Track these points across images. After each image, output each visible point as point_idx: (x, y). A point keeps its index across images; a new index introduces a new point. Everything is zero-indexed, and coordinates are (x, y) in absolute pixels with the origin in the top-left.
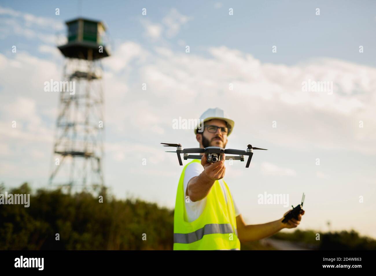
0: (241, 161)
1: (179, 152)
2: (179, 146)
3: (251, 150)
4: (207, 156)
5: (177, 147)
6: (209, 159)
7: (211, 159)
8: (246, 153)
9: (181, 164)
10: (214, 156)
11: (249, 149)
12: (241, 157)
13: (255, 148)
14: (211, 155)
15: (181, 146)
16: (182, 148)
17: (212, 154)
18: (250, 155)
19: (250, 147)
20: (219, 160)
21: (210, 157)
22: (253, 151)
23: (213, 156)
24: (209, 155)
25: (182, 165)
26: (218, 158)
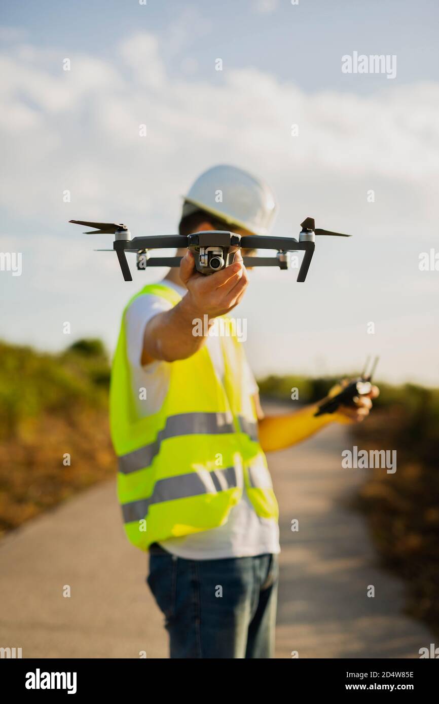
0: (281, 269)
1: (120, 247)
2: (120, 229)
3: (311, 236)
4: (195, 255)
5: (116, 233)
6: (201, 264)
7: (206, 262)
8: (297, 243)
9: (128, 277)
10: (215, 253)
11: (304, 234)
12: (281, 260)
13: (320, 232)
14: (207, 253)
15: (126, 230)
16: (130, 237)
17: (209, 249)
18: (309, 248)
19: (308, 225)
20: (227, 265)
21: (202, 258)
22: (314, 238)
23: (210, 254)
24: (202, 252)
25: (131, 280)
26: (223, 258)
